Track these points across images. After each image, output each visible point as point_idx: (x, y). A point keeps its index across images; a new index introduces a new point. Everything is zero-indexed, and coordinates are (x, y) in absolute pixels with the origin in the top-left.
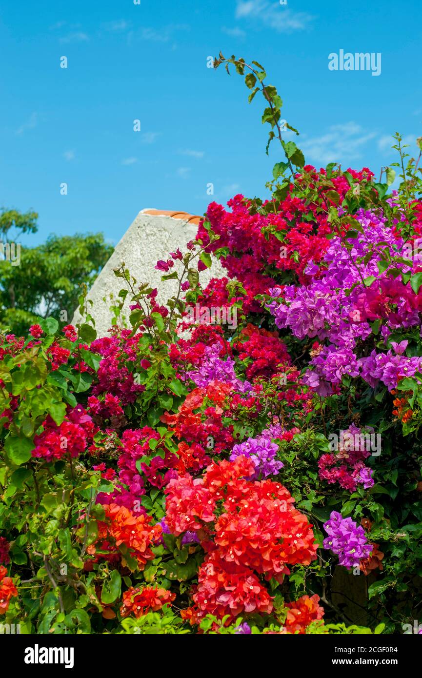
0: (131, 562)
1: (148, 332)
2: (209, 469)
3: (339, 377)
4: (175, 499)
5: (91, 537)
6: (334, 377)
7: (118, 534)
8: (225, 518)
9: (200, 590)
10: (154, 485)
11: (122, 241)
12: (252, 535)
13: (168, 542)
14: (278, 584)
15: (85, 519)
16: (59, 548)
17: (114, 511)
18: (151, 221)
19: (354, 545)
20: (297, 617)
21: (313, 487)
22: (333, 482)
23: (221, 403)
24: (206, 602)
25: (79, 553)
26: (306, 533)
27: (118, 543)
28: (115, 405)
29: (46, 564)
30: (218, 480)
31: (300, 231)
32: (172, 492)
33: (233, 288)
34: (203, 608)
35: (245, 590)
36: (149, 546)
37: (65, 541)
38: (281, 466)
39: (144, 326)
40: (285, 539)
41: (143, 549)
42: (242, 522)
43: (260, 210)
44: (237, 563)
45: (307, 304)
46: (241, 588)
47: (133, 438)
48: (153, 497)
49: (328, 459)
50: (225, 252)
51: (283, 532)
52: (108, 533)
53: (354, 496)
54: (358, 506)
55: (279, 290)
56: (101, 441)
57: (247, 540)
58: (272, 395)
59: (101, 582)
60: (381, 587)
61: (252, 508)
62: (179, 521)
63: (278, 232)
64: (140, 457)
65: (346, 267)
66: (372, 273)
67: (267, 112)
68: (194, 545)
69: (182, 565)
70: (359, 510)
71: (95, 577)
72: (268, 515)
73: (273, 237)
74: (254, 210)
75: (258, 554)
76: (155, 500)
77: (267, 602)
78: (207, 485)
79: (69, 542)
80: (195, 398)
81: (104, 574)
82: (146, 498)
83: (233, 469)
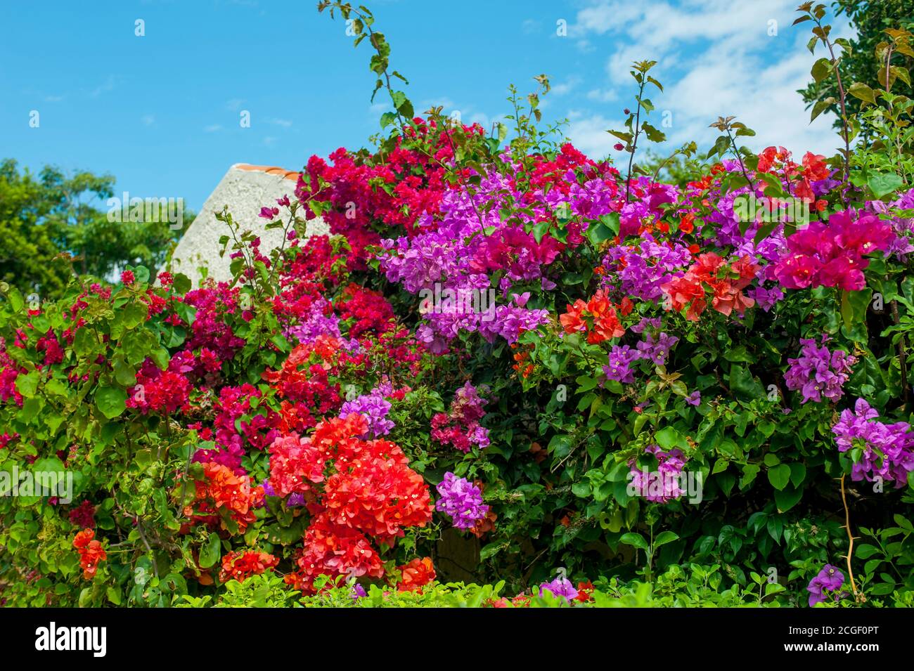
0: (231, 525)
1: (249, 284)
2: (319, 426)
3: (456, 331)
4: (281, 458)
5: (188, 498)
6: (449, 332)
7: (217, 495)
8: (336, 479)
9: (307, 554)
10: (255, 445)
11: (211, 197)
12: (365, 496)
13: (272, 504)
14: (388, 548)
15: (182, 478)
16: (153, 508)
17: (214, 470)
18: (244, 176)
19: (469, 506)
20: (413, 577)
21: (424, 447)
22: (446, 442)
23: (330, 359)
24: (312, 566)
25: (175, 514)
26: (421, 494)
27: (218, 505)
28: (212, 360)
29: (139, 525)
30: (328, 438)
31: (409, 185)
32: (278, 451)
33: (337, 243)
34: (310, 573)
35: (356, 554)
36: (250, 508)
37: (160, 501)
38: (392, 425)
39: (245, 278)
40: (400, 501)
41: (245, 512)
42: (355, 483)
43: (367, 162)
44: (350, 525)
45: (424, 253)
46: (351, 551)
47: (232, 396)
48: (253, 458)
49: (442, 418)
50: (328, 207)
51: (398, 493)
52: (207, 494)
53: (467, 456)
54: (472, 467)
55: (391, 242)
56: (197, 399)
57: (360, 501)
58: (383, 352)
59: (199, 545)
60: (493, 549)
61: (365, 468)
62: (286, 482)
63: (386, 185)
64: (239, 416)
65: (463, 218)
66: (491, 224)
67: (375, 60)
68: (300, 507)
69: (286, 529)
70: (473, 470)
71: (191, 540)
72: (381, 475)
73: (381, 190)
74: (360, 161)
75: (371, 516)
76: (255, 462)
77: (378, 566)
78: (316, 443)
79: (164, 502)
80: (301, 353)
81: (202, 537)
82: (246, 459)
83: (345, 427)
